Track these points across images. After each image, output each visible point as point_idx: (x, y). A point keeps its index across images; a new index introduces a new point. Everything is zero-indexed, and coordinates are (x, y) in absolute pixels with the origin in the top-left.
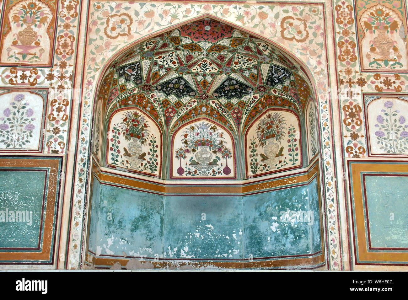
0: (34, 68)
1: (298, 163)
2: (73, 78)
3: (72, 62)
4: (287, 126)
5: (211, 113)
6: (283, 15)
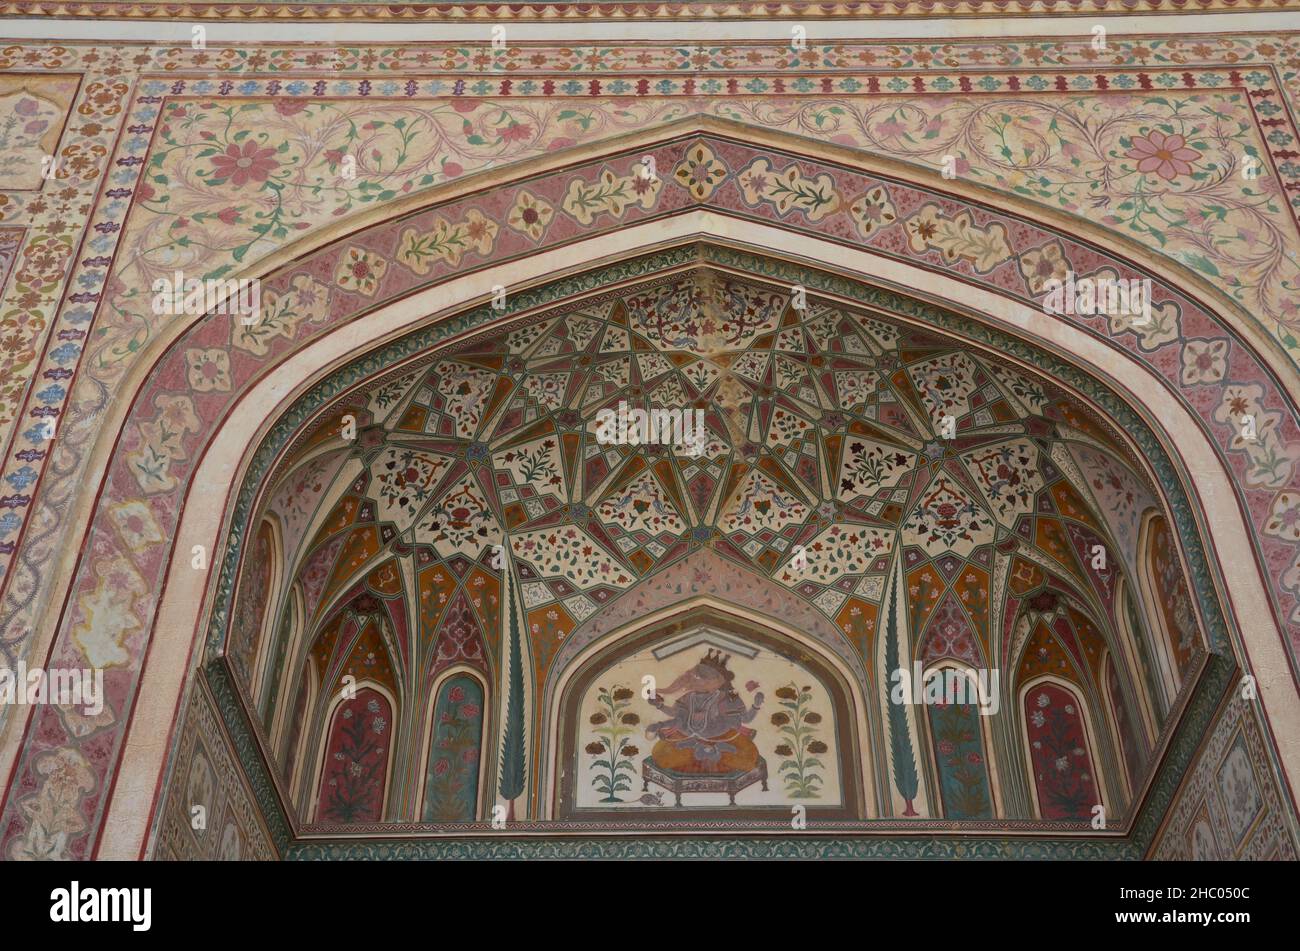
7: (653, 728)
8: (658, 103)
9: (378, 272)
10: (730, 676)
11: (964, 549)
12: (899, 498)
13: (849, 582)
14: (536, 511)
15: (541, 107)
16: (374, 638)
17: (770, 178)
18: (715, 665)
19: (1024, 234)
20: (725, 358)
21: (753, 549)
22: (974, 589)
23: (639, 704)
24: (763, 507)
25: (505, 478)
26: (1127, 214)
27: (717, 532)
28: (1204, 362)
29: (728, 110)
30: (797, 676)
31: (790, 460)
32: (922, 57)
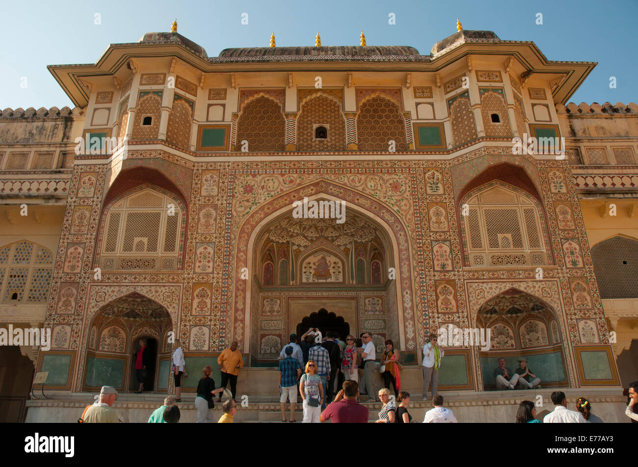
0: (452, 313)
1: (547, 344)
2: (467, 317)
3: (466, 310)
4: (540, 328)
5: (503, 320)
6: (542, 286)
7: (314, 269)
8: (315, 175)
9: (271, 208)
10: (326, 260)
11: (364, 241)
12: (354, 233)
13: (345, 245)
14: (295, 235)
15: (295, 176)
16: (269, 255)
17: (333, 188)
18: (323, 258)
19: (373, 203)
21: (330, 239)
22: (365, 247)
23: (312, 265)
25: (290, 231)
26: (388, 200)
27: (324, 236)
28: (397, 227)
29: (327, 176)
30: (337, 260)
31: (336, 226)
32: (359, 164)
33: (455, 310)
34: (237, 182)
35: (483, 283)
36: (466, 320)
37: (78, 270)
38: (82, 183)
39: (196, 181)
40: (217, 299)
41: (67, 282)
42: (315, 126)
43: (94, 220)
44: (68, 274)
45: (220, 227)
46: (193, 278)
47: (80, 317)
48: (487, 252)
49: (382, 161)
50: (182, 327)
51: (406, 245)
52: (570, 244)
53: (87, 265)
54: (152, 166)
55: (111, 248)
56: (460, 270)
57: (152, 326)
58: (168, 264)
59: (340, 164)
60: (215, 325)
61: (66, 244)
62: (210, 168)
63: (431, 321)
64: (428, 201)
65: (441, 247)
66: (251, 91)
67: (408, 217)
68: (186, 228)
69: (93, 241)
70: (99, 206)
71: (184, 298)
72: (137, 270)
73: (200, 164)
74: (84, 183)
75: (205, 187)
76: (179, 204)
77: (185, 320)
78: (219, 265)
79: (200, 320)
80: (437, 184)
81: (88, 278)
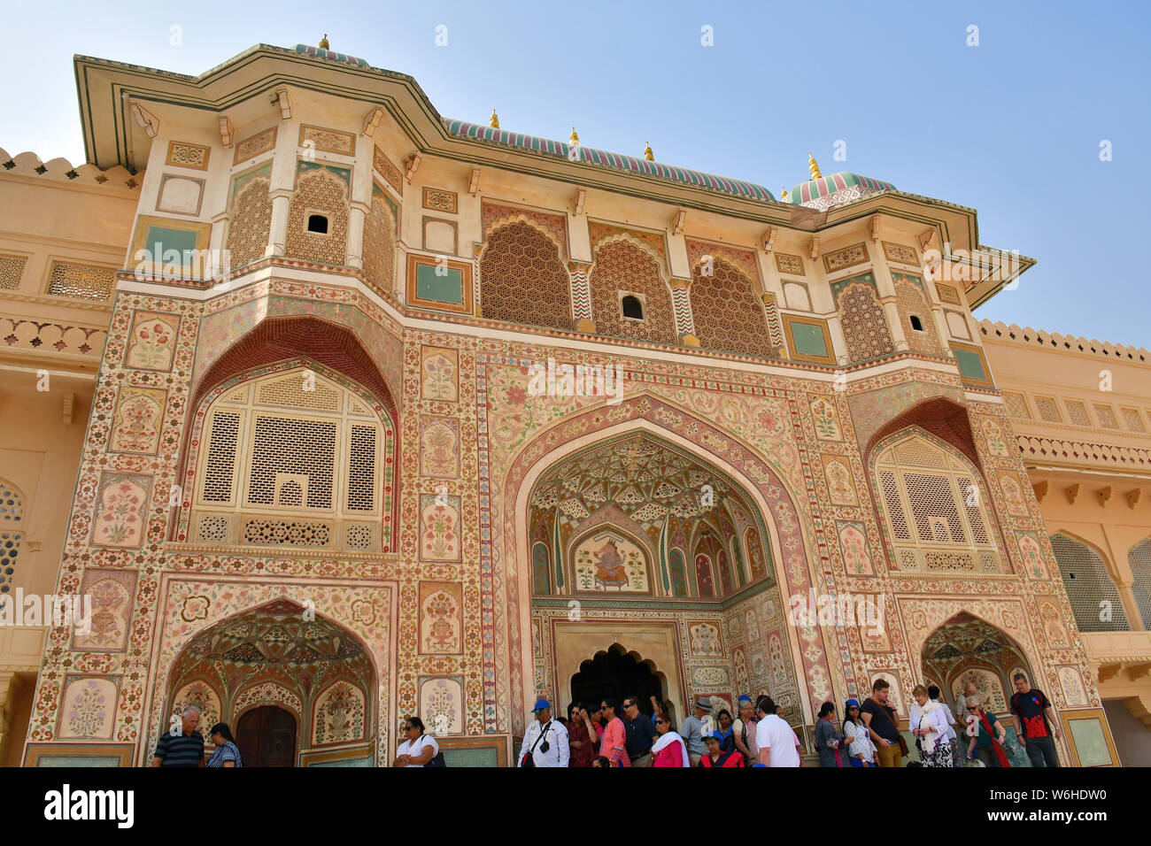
0: (885, 653)
2: (908, 661)
3: (904, 648)
4: (990, 681)
6: (1002, 610)
7: (596, 565)
9: (557, 438)
10: (616, 548)
11: (687, 516)
12: (672, 500)
13: (652, 521)
14: (568, 495)
17: (664, 413)
18: (611, 543)
19: (733, 444)
20: (635, 458)
21: (625, 508)
22: (687, 527)
23: (591, 556)
24: (630, 496)
26: (759, 443)
27: (615, 501)
28: (774, 492)
29: (655, 389)
30: (636, 550)
31: (643, 485)
32: (706, 374)
33: (887, 648)
34: (492, 379)
35: (921, 600)
36: (907, 667)
37: (133, 540)
38: (138, 334)
39: (412, 367)
40: (472, 617)
41: (102, 568)
42: (622, 294)
43: (174, 423)
44: (105, 549)
45: (469, 467)
46: (418, 571)
47: (142, 658)
48: (917, 545)
49: (742, 372)
50: (400, 681)
51: (796, 526)
52: (1027, 541)
53: (157, 529)
54: (339, 321)
55: (219, 492)
56: (886, 575)
57: (284, 681)
58: (357, 536)
59: (676, 369)
60: (473, 675)
61: (99, 474)
62: (437, 344)
63: (856, 667)
64: (821, 451)
65: (851, 533)
66: (503, 207)
67: (795, 476)
68: (394, 461)
69: (173, 472)
70: (185, 393)
71: (401, 614)
72: (286, 548)
73: (417, 333)
74: (144, 335)
75: (430, 380)
76: (377, 409)
77: (408, 666)
78: (471, 546)
79: (440, 665)
80: (829, 423)
81: (162, 561)
